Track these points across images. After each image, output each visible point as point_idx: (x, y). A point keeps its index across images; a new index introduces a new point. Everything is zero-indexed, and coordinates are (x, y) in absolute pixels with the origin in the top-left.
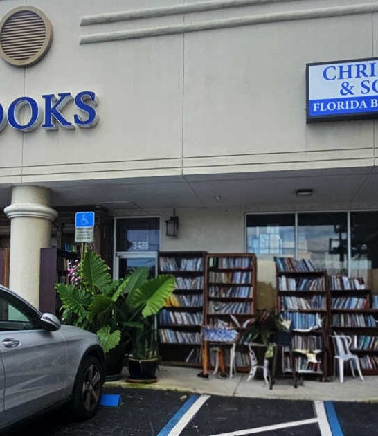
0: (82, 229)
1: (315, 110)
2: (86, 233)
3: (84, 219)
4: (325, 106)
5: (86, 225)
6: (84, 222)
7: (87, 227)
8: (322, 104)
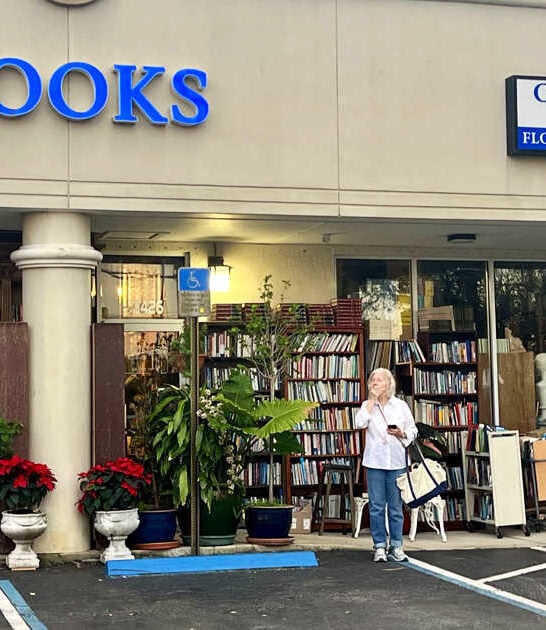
0: (191, 295)
1: (525, 142)
2: (198, 302)
3: (193, 279)
4: (537, 138)
5: (195, 289)
6: (193, 284)
7: (198, 292)
8: (534, 134)
